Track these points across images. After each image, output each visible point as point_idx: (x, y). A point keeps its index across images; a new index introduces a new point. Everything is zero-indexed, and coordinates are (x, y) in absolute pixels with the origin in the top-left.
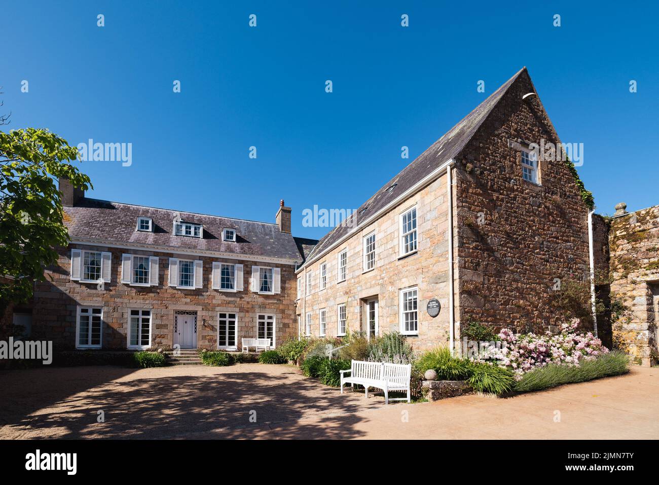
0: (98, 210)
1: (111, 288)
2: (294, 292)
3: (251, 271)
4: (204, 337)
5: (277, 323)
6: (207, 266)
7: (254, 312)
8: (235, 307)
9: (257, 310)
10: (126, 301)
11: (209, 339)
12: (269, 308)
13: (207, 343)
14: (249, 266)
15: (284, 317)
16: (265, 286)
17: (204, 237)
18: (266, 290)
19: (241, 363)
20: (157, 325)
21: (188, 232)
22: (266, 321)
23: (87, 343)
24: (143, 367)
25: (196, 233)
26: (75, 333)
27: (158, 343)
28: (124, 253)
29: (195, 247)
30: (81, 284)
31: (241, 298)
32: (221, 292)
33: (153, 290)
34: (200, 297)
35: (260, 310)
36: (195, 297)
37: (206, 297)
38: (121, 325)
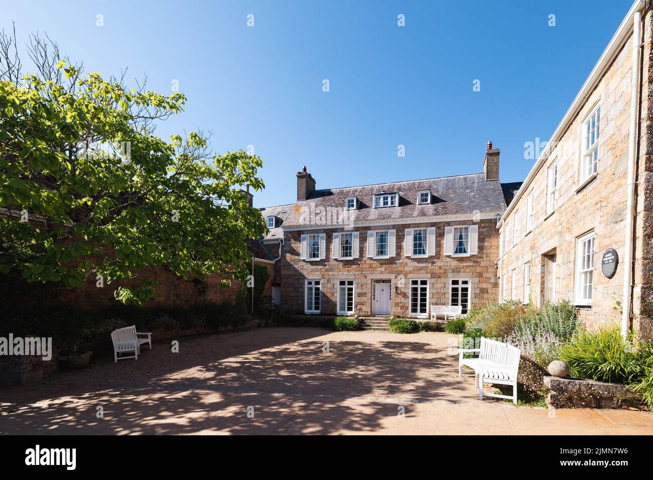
0: (321, 199)
1: (326, 263)
2: (495, 251)
3: (444, 233)
4: (397, 305)
5: (472, 289)
6: (400, 234)
7: (447, 277)
8: (427, 273)
9: (450, 275)
10: (336, 273)
11: (401, 306)
12: (464, 272)
13: (399, 310)
14: (442, 228)
15: (481, 281)
16: (460, 248)
17: (400, 205)
18: (461, 252)
19: (426, 331)
20: (358, 293)
21: (385, 203)
22: (460, 286)
23: (312, 309)
24: (339, 331)
25: (392, 203)
26: (304, 301)
27: (359, 310)
28: (334, 232)
29: (389, 217)
30: (307, 262)
31: (433, 263)
32: (412, 259)
33: (355, 262)
34: (394, 266)
35: (454, 275)
36: (388, 266)
37: (398, 265)
38: (333, 294)
